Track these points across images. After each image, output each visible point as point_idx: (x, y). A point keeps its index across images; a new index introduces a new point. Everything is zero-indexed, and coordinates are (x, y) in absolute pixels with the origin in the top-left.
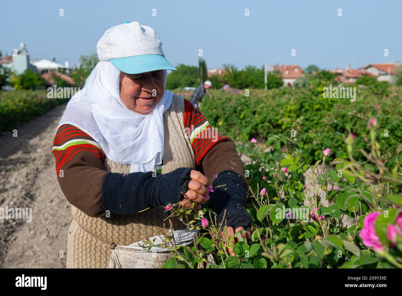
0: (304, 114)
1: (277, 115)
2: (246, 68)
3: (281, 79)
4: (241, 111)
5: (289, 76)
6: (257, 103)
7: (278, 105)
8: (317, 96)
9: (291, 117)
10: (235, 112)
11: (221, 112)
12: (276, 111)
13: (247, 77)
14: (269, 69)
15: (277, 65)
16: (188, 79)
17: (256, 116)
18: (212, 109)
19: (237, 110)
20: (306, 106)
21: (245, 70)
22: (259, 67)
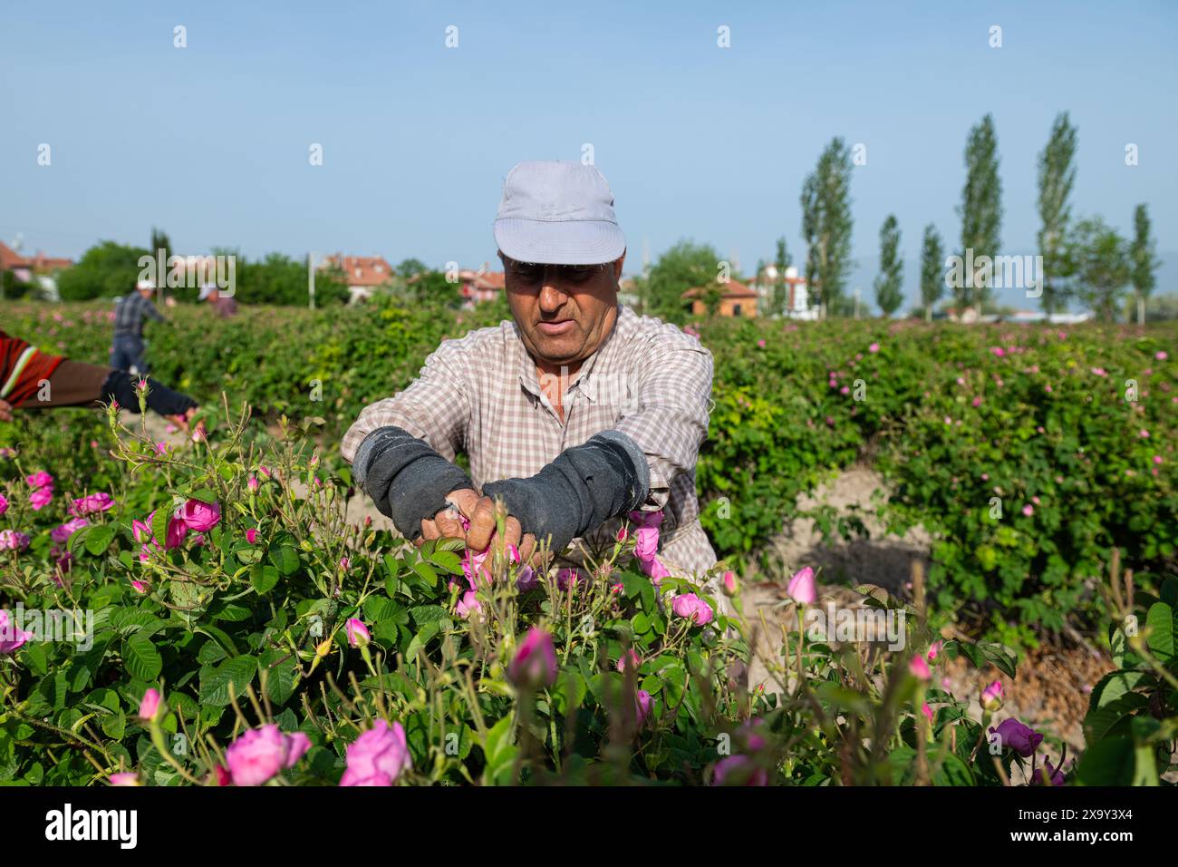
0: (357, 364)
1: (304, 365)
2: (268, 259)
3: (345, 285)
4: (232, 355)
5: (363, 282)
6: (267, 338)
7: (308, 345)
8: (382, 327)
9: (332, 370)
10: (218, 357)
11: (188, 357)
12: (302, 358)
13: (268, 278)
14: (318, 263)
15: (338, 256)
16: (126, 277)
17: (264, 367)
18: (168, 351)
19: (223, 354)
20: (362, 349)
21: (264, 262)
22: (296, 256)
